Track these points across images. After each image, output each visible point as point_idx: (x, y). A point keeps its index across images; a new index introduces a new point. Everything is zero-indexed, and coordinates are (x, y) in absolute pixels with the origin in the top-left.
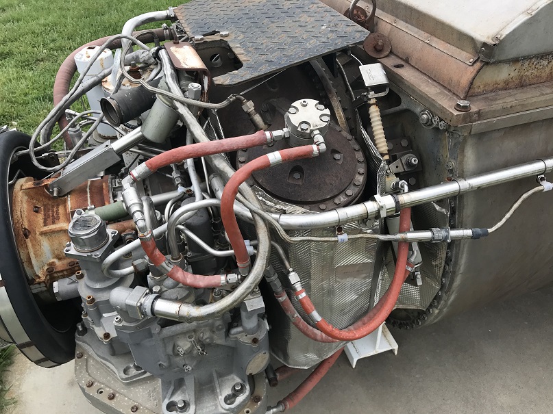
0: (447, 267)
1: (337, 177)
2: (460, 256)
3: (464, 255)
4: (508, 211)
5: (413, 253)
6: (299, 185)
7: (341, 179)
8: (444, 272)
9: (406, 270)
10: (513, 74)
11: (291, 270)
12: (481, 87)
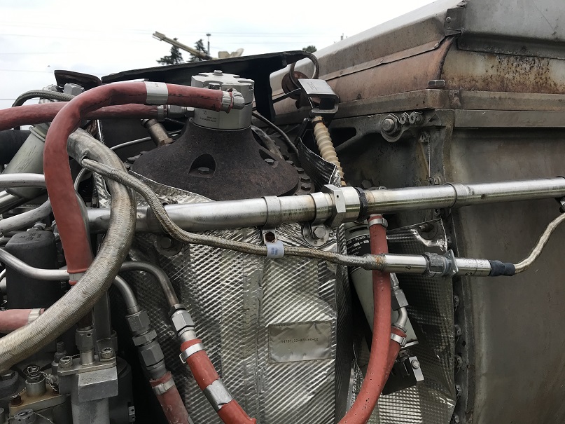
0: (459, 358)
1: (269, 179)
2: (476, 337)
3: (483, 336)
4: (535, 246)
5: (400, 314)
6: (206, 180)
7: (274, 182)
8: (456, 369)
9: (392, 341)
10: (492, 72)
11: (177, 306)
12: (456, 79)
